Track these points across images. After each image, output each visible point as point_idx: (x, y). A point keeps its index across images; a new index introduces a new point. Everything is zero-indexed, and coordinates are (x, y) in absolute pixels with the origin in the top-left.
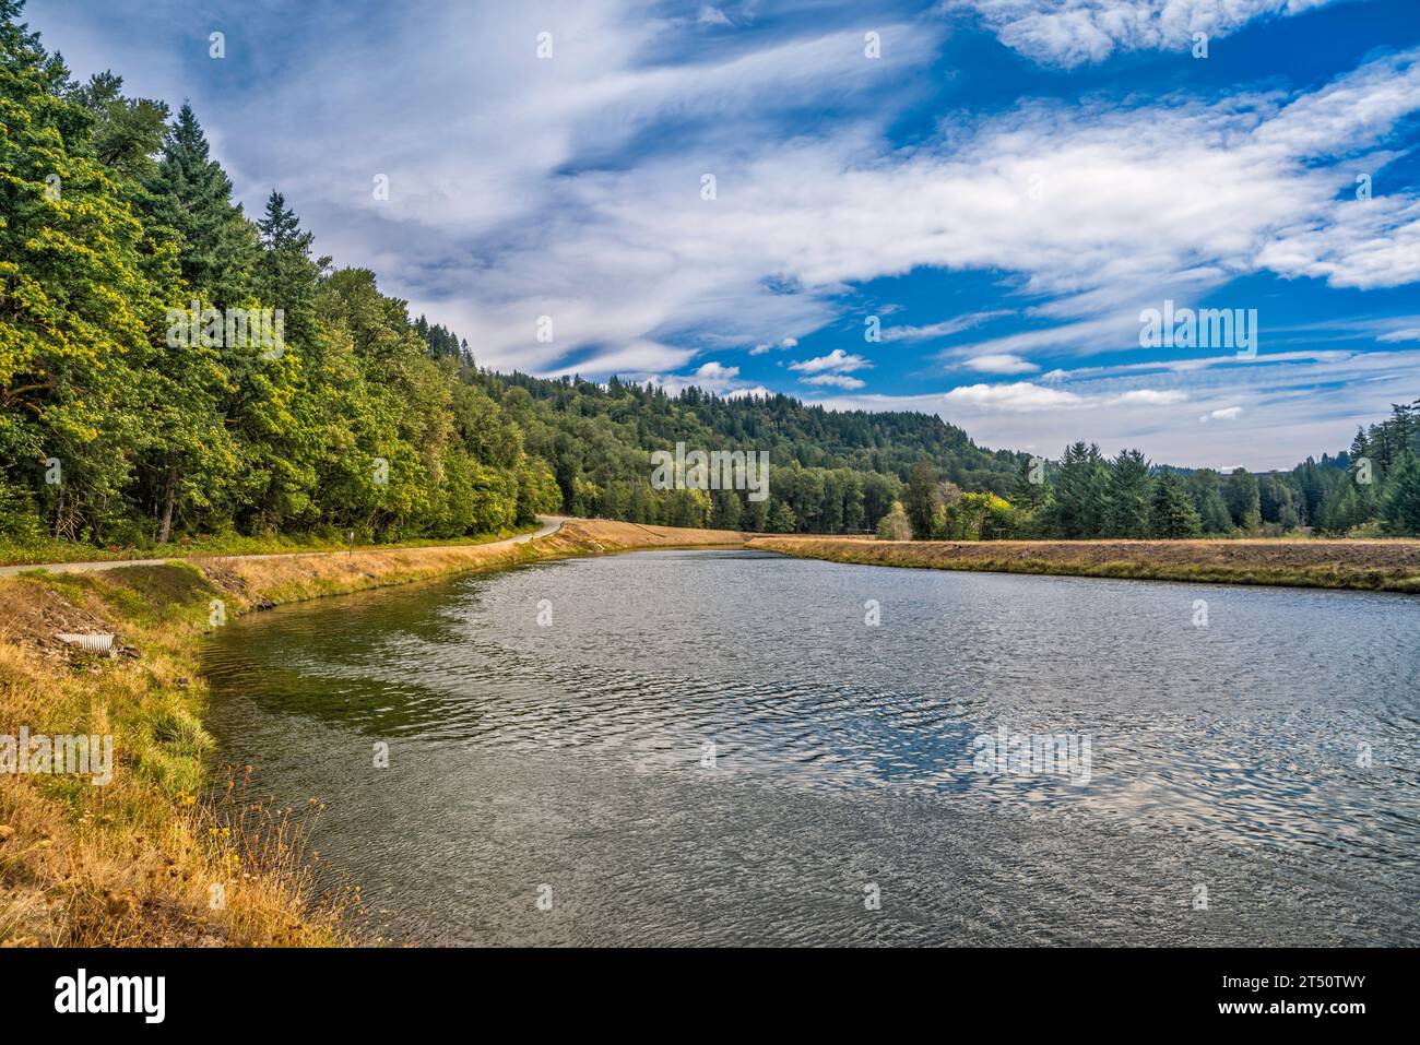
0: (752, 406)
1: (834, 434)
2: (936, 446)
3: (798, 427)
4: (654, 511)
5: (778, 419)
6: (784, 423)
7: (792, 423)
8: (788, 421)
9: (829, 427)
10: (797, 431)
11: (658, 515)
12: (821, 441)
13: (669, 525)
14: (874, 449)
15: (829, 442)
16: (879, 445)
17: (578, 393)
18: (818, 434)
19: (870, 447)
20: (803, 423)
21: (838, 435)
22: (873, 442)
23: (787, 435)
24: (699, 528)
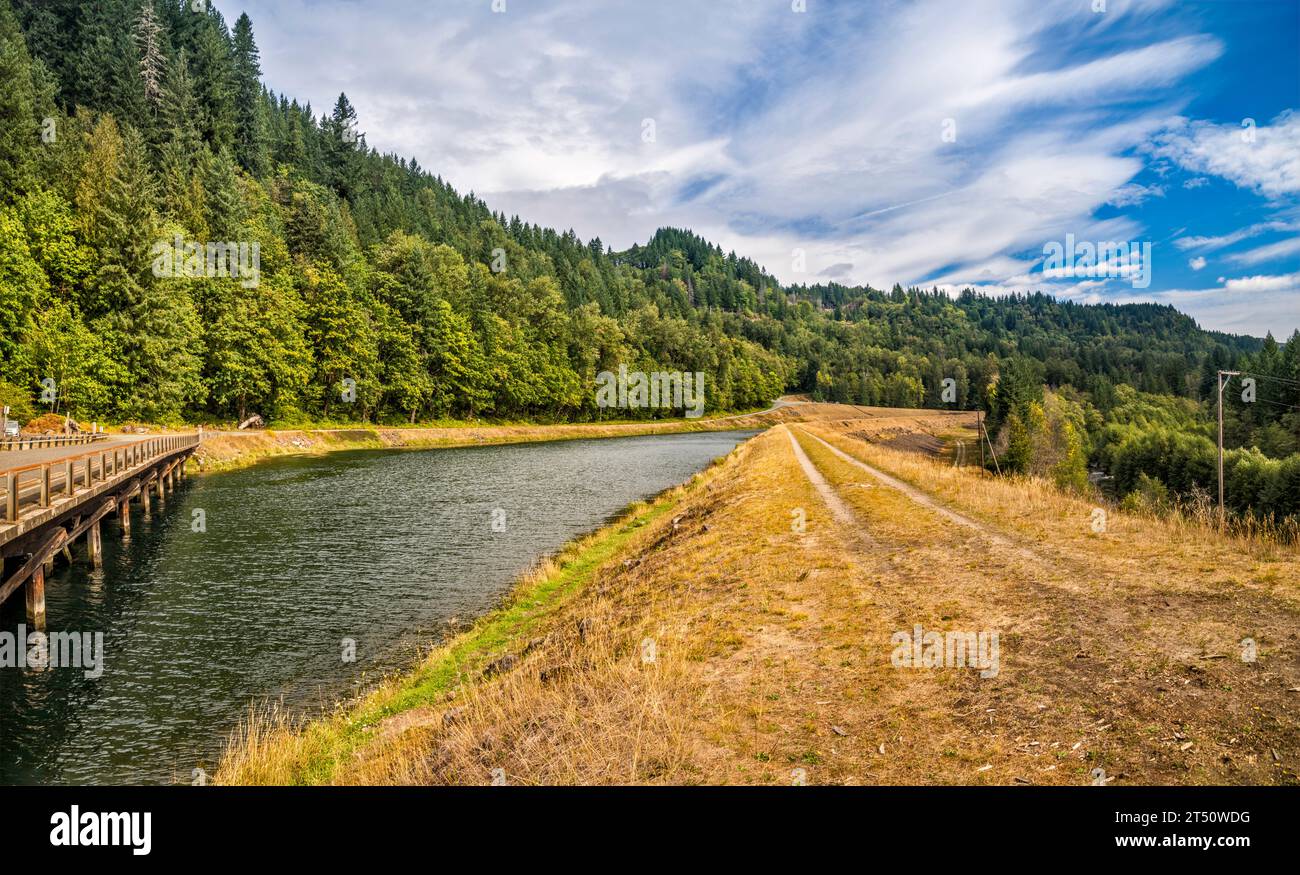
0: (1016, 303)
1: (1079, 324)
2: (1166, 332)
3: (1051, 320)
4: (878, 396)
5: (1036, 314)
6: (1040, 316)
7: (1047, 317)
8: (1044, 315)
9: (1077, 319)
10: (1050, 323)
11: (881, 397)
12: (1069, 331)
13: (890, 406)
14: (1110, 336)
15: (1075, 331)
16: (1114, 332)
17: (866, 299)
18: (1066, 326)
19: (1107, 334)
20: (1055, 316)
21: (1082, 326)
22: (1109, 331)
23: (1042, 326)
24: (913, 408)
